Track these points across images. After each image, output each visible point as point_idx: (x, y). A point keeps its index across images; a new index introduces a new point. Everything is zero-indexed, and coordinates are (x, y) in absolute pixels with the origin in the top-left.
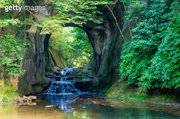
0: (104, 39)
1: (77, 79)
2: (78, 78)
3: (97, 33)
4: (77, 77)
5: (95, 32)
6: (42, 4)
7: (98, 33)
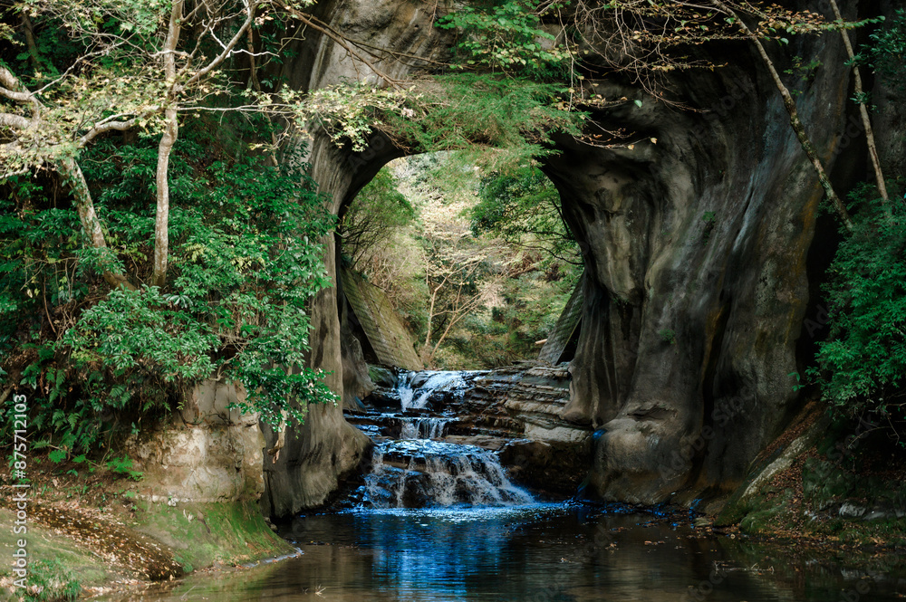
0: (653, 214)
1: (499, 431)
2: (501, 425)
3: (616, 181)
4: (492, 421)
5: (602, 178)
6: (346, 18)
7: (623, 182)
